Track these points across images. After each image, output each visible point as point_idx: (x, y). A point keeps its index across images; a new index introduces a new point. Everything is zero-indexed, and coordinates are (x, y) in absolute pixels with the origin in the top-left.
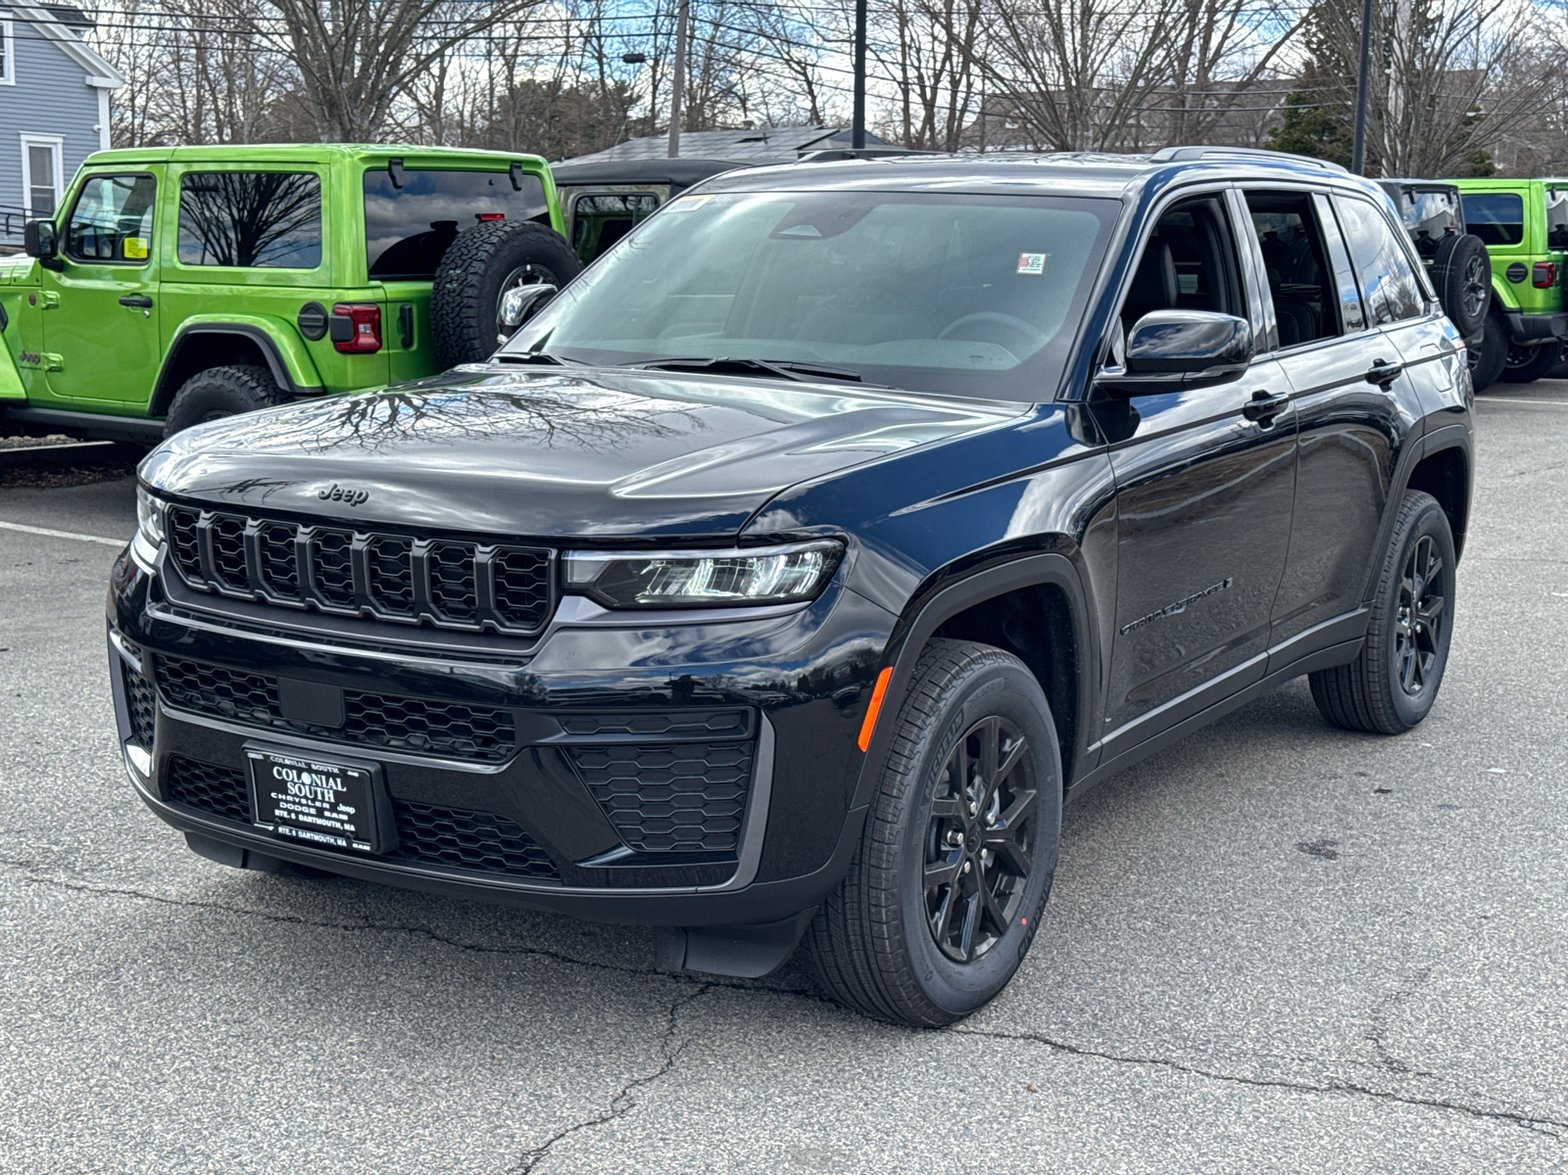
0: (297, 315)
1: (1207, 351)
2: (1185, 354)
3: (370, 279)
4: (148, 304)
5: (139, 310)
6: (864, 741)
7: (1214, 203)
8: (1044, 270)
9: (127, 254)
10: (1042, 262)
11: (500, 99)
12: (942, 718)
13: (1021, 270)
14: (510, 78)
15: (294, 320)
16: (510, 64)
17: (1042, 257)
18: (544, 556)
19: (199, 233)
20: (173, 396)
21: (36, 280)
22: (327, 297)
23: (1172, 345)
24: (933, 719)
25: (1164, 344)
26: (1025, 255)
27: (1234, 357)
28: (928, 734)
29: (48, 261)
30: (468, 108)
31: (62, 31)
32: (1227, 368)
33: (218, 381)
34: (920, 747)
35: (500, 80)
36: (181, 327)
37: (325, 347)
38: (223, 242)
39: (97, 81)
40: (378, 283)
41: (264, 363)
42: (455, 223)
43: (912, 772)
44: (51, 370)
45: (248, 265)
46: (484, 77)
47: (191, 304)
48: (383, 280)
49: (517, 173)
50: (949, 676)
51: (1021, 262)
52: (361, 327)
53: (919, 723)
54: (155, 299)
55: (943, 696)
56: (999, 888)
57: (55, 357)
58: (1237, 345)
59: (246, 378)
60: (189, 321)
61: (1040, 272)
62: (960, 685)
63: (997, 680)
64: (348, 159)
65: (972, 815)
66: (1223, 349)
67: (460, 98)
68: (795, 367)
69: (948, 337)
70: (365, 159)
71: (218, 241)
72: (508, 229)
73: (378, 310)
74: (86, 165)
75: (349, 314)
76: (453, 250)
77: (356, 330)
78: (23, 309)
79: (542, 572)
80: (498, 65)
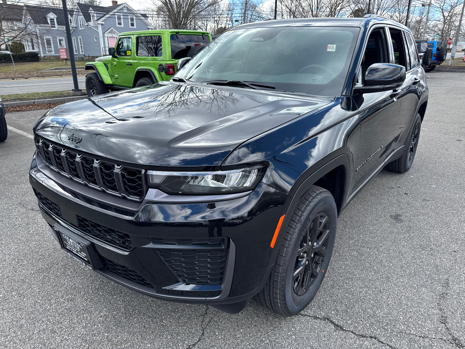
0: (158, 66)
1: (389, 78)
2: (381, 79)
3: (172, 59)
4: (131, 65)
5: (129, 66)
6: (272, 245)
7: (382, 30)
8: (336, 50)
9: (127, 54)
10: (335, 47)
11: (216, 30)
12: (302, 223)
13: (328, 50)
14: (218, 26)
15: (158, 68)
16: (218, 24)
17: (335, 45)
18: (140, 172)
19: (147, 50)
20: (136, 84)
21: (112, 60)
22: (163, 63)
23: (376, 76)
24: (299, 224)
25: (373, 76)
26: (329, 45)
27: (399, 80)
28: (297, 230)
29: (114, 56)
30: (211, 31)
31: (143, 18)
32: (397, 84)
33: (144, 81)
34: (294, 236)
35: (216, 27)
36: (137, 69)
37: (163, 73)
38: (152, 52)
39: (149, 27)
40: (174, 60)
41: (151, 77)
42: (191, 47)
43: (291, 246)
44: (116, 78)
45: (157, 56)
46: (213, 26)
47: (140, 65)
48: (175, 59)
49: (203, 35)
50: (305, 206)
51: (328, 47)
52: (170, 69)
53: (294, 227)
54: (132, 64)
55: (303, 215)
56: (315, 261)
57: (116, 76)
58: (400, 76)
59: (149, 80)
60: (139, 68)
61: (334, 51)
62: (309, 208)
63: (321, 203)
64: (167, 32)
65: (309, 246)
66: (395, 77)
67: (210, 30)
68: (254, 83)
69: (301, 73)
70: (171, 32)
71: (151, 52)
72: (200, 47)
73: (174, 66)
74: (119, 36)
75: (168, 66)
76: (189, 52)
77: (169, 70)
78: (111, 66)
79: (140, 178)
80: (216, 24)
